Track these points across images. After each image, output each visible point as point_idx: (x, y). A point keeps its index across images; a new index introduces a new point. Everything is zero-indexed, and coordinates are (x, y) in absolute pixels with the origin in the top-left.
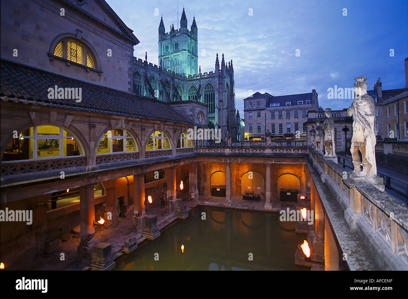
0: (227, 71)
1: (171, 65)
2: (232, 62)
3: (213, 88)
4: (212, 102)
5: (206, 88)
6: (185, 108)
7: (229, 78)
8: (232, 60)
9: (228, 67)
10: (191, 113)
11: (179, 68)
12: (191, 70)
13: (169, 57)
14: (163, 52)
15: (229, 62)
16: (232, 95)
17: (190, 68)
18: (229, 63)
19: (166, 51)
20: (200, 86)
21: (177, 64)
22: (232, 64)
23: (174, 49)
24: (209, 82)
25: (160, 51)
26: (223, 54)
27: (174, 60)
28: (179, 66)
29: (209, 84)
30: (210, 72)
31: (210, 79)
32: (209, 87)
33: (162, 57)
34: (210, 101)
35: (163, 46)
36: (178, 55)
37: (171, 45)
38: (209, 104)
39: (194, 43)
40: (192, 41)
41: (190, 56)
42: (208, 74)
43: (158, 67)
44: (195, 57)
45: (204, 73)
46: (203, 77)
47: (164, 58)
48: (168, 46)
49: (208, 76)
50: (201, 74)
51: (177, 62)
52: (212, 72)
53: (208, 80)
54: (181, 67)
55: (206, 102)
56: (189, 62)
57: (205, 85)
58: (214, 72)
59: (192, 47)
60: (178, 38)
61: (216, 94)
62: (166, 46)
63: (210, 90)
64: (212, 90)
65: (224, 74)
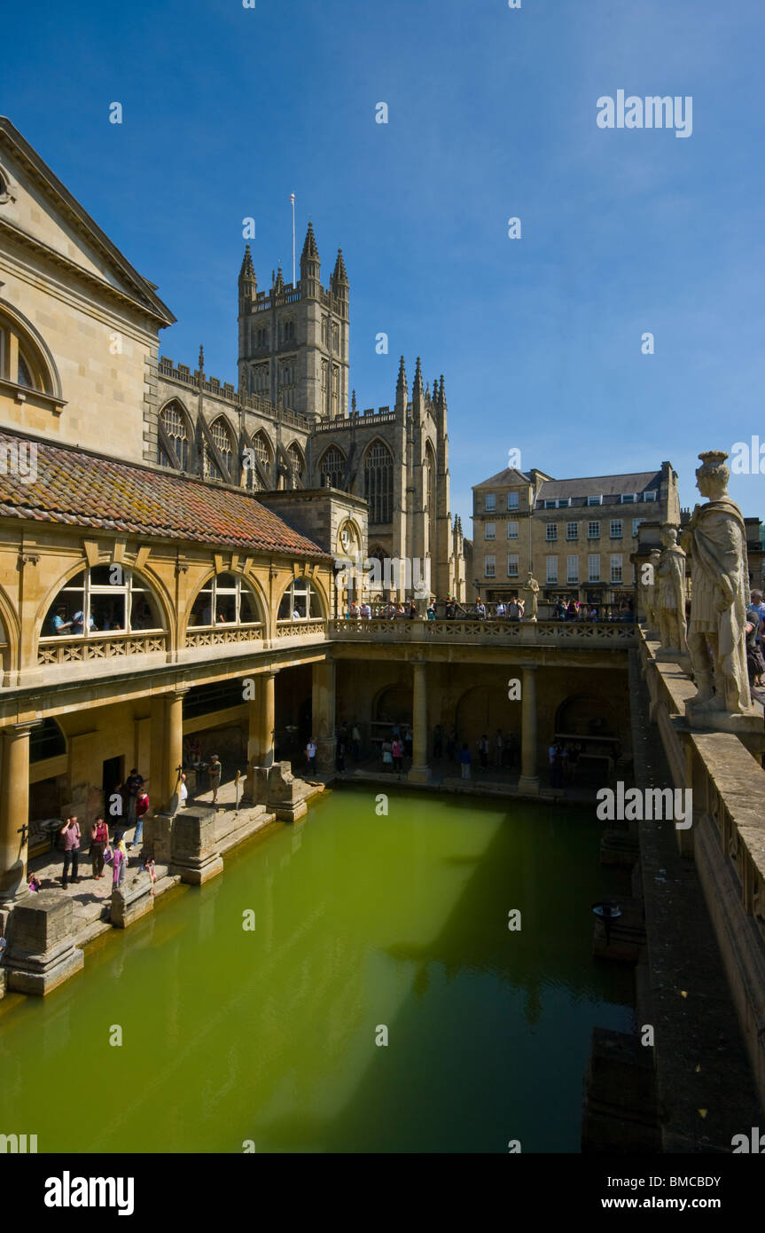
0: (428, 406)
1: (273, 384)
2: (442, 381)
3: (388, 453)
4: (385, 491)
5: (371, 454)
6: (306, 509)
7: (433, 425)
8: (442, 376)
11: (295, 396)
12: (328, 401)
13: (267, 363)
14: (250, 347)
15: (436, 381)
16: (441, 473)
17: (325, 395)
18: (435, 385)
19: (260, 346)
20: (353, 447)
21: (291, 382)
22: (442, 387)
23: (283, 340)
24: (378, 437)
25: (244, 344)
26: (418, 359)
27: (282, 371)
28: (295, 390)
29: (378, 441)
30: (381, 409)
31: (382, 429)
32: (379, 448)
33: (249, 361)
34: (379, 491)
35: (250, 331)
36: (292, 357)
37: (274, 329)
38: (378, 497)
39: (339, 323)
40: (333, 319)
41: (326, 361)
42: (377, 415)
43: (236, 391)
44: (339, 363)
45: (366, 412)
46: (362, 422)
47: (254, 366)
48: (264, 330)
49: (377, 420)
50: (357, 413)
51: (291, 376)
52: (387, 408)
53: (375, 430)
54: (302, 392)
55: (370, 493)
56: (323, 379)
57: (368, 446)
58: (390, 410)
59: (333, 335)
60: (292, 308)
61: (396, 472)
62: (260, 331)
63: (381, 459)
64: (387, 459)
65: (419, 414)
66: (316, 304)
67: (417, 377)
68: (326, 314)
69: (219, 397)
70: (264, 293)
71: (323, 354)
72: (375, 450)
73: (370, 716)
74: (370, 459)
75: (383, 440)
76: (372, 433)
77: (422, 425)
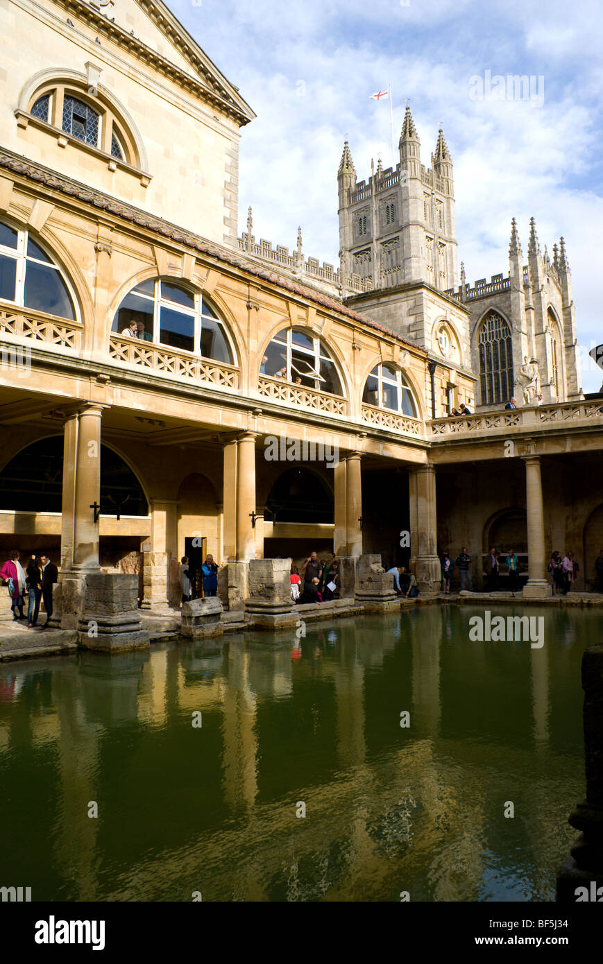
0: (548, 271)
1: (376, 270)
2: (562, 243)
3: (505, 323)
4: (503, 366)
5: (484, 328)
6: (396, 308)
7: (556, 291)
8: (561, 239)
9: (551, 260)
10: (411, 320)
11: (399, 278)
12: (436, 279)
13: (369, 249)
14: (351, 237)
15: (555, 245)
16: (569, 345)
17: (432, 275)
18: (555, 250)
19: (361, 234)
21: (394, 265)
22: (562, 251)
23: (384, 224)
24: (491, 307)
25: (344, 236)
26: (532, 219)
27: (384, 255)
28: (399, 272)
29: (492, 312)
30: (493, 278)
31: (497, 299)
32: (494, 321)
33: (349, 251)
34: (497, 368)
35: (350, 222)
36: (395, 239)
37: (375, 215)
38: (496, 374)
39: (444, 200)
40: (437, 196)
41: (431, 239)
42: (489, 285)
43: (335, 271)
44: (447, 241)
45: (477, 283)
46: (472, 295)
47: (355, 254)
48: (365, 218)
49: (489, 290)
50: (467, 286)
51: (394, 259)
52: (500, 276)
53: (488, 301)
54: (406, 272)
55: (486, 371)
56: (429, 258)
57: (481, 319)
58: (506, 276)
59: (437, 213)
60: (393, 191)
61: (514, 342)
62: (361, 220)
63: (496, 332)
64: (503, 330)
65: (538, 277)
66: (418, 185)
67: (533, 239)
68: (429, 192)
69: (318, 277)
70: (364, 181)
71: (427, 232)
72: (489, 323)
73: (481, 548)
74: (484, 333)
75: (498, 311)
76: (485, 304)
77: (542, 289)
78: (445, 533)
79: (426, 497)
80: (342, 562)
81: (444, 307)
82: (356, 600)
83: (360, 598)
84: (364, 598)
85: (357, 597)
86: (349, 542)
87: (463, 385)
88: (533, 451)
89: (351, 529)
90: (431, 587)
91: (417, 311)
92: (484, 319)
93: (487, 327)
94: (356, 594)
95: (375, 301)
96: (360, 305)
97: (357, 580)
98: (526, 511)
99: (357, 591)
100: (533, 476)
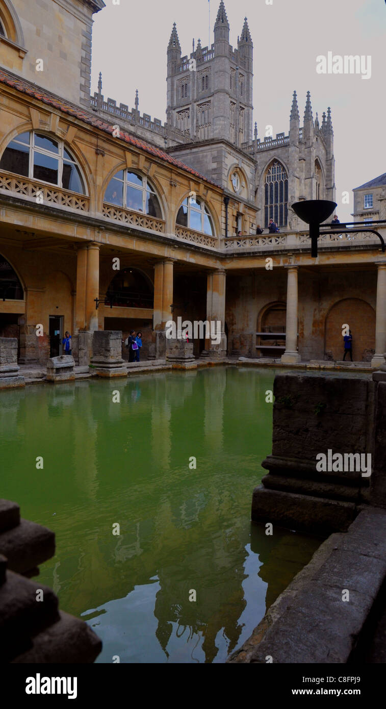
0: (317, 132)
1: (192, 125)
2: (329, 112)
3: (284, 170)
4: (281, 201)
5: (269, 172)
7: (322, 148)
8: (329, 108)
9: (321, 125)
10: (214, 165)
11: (210, 133)
12: (236, 135)
13: (188, 109)
14: (175, 99)
15: (324, 113)
16: (328, 187)
17: (233, 130)
18: (324, 117)
19: (183, 96)
21: (206, 122)
22: (329, 117)
23: (200, 91)
24: (275, 157)
25: (171, 97)
26: (308, 92)
27: (199, 114)
28: (210, 127)
29: (275, 161)
30: (278, 135)
31: (280, 150)
32: (276, 167)
33: (174, 109)
34: (276, 202)
35: (175, 87)
36: (208, 102)
37: (193, 83)
38: (276, 206)
39: (245, 74)
40: (240, 71)
41: (234, 104)
42: (274, 141)
43: (163, 125)
44: (245, 106)
45: (266, 139)
46: (262, 147)
47: (178, 112)
48: (186, 85)
49: (274, 144)
50: (259, 140)
51: (206, 117)
52: (282, 134)
53: (272, 153)
54: (215, 128)
55: (269, 203)
56: (232, 118)
57: (267, 165)
58: (286, 135)
59: (240, 84)
60: (207, 65)
61: (290, 184)
62: (183, 86)
63: (278, 175)
64: (283, 174)
65: (309, 136)
66: (227, 61)
67: (308, 107)
68: (234, 67)
69: (150, 128)
70: (187, 56)
71: (232, 98)
72: (273, 169)
73: (255, 329)
74: (269, 176)
75: (279, 160)
76: (270, 155)
77: (312, 146)
78: (231, 317)
79: (218, 291)
80: (158, 335)
81: (237, 158)
82: (167, 361)
83: (170, 360)
84: (172, 360)
85: (167, 359)
86: (163, 321)
87: (248, 214)
88: (293, 262)
89: (164, 312)
90: (219, 354)
91: (218, 159)
92: (269, 165)
93: (271, 171)
94: (167, 357)
95: (188, 151)
96: (177, 153)
97: (167, 347)
98: (286, 304)
99: (167, 355)
100: (292, 280)
